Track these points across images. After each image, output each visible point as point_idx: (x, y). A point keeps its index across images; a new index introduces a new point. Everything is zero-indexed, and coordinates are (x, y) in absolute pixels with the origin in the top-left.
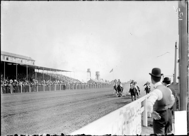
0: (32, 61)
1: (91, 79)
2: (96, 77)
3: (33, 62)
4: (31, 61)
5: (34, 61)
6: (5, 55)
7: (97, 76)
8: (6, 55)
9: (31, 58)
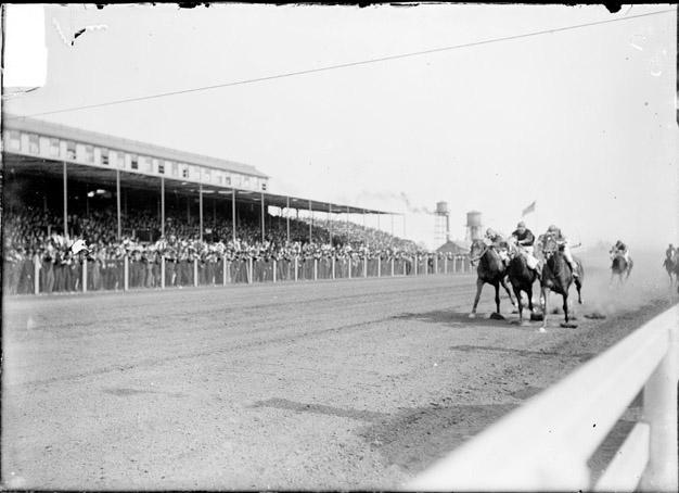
0: (259, 177)
1: (451, 239)
2: (469, 233)
3: (264, 181)
4: (255, 179)
5: (266, 178)
6: (178, 162)
7: (472, 228)
8: (182, 162)
9: (257, 168)
